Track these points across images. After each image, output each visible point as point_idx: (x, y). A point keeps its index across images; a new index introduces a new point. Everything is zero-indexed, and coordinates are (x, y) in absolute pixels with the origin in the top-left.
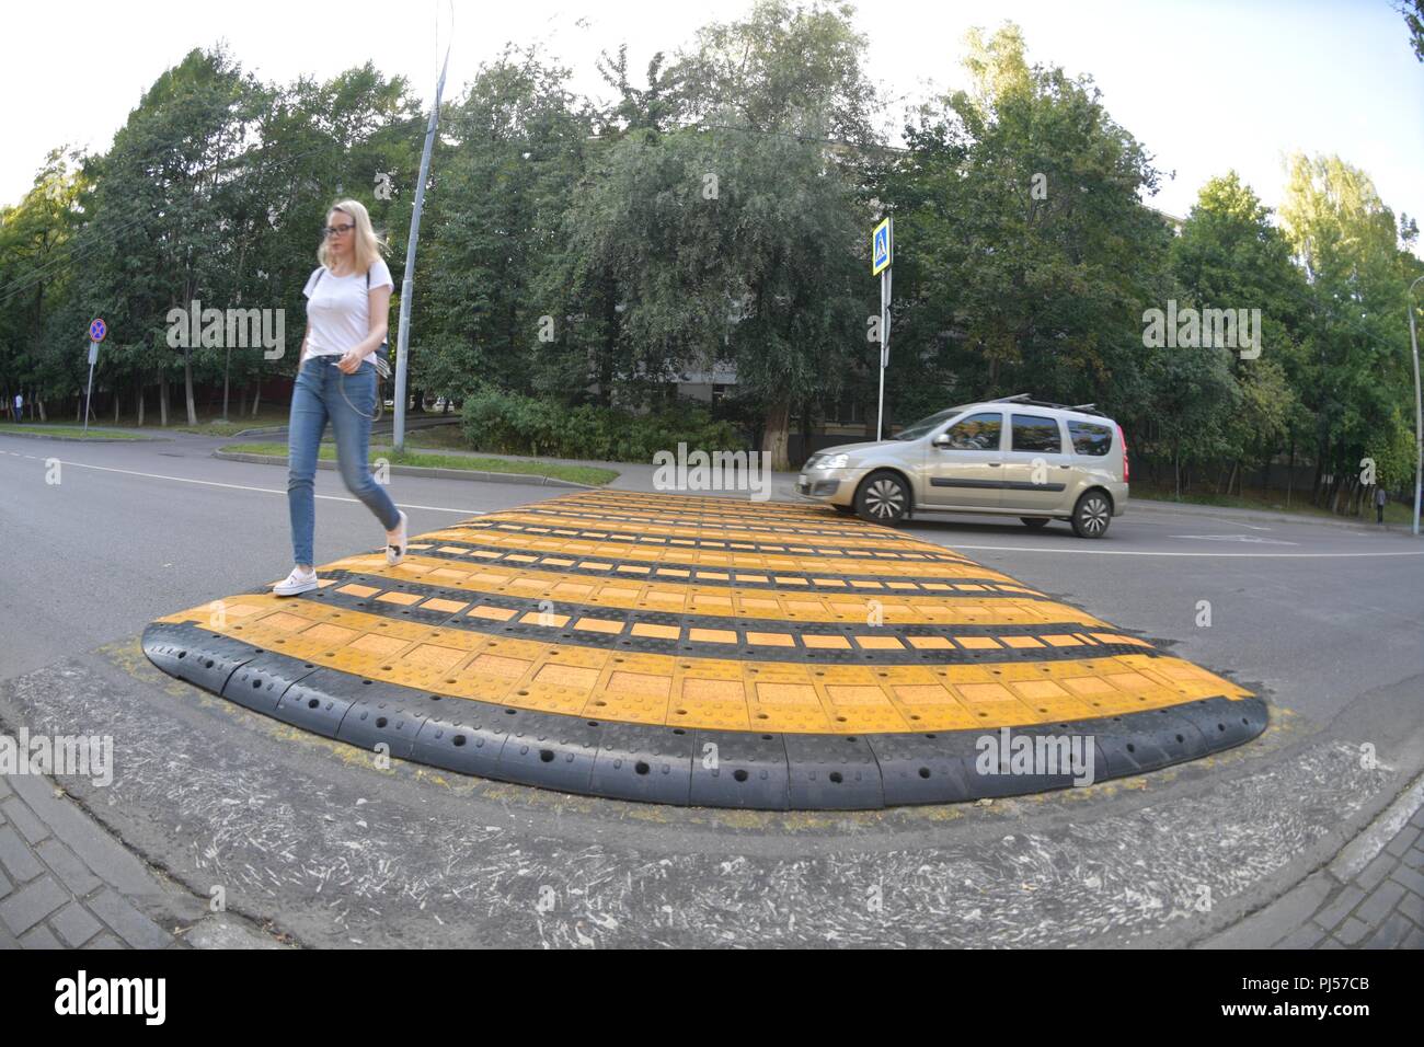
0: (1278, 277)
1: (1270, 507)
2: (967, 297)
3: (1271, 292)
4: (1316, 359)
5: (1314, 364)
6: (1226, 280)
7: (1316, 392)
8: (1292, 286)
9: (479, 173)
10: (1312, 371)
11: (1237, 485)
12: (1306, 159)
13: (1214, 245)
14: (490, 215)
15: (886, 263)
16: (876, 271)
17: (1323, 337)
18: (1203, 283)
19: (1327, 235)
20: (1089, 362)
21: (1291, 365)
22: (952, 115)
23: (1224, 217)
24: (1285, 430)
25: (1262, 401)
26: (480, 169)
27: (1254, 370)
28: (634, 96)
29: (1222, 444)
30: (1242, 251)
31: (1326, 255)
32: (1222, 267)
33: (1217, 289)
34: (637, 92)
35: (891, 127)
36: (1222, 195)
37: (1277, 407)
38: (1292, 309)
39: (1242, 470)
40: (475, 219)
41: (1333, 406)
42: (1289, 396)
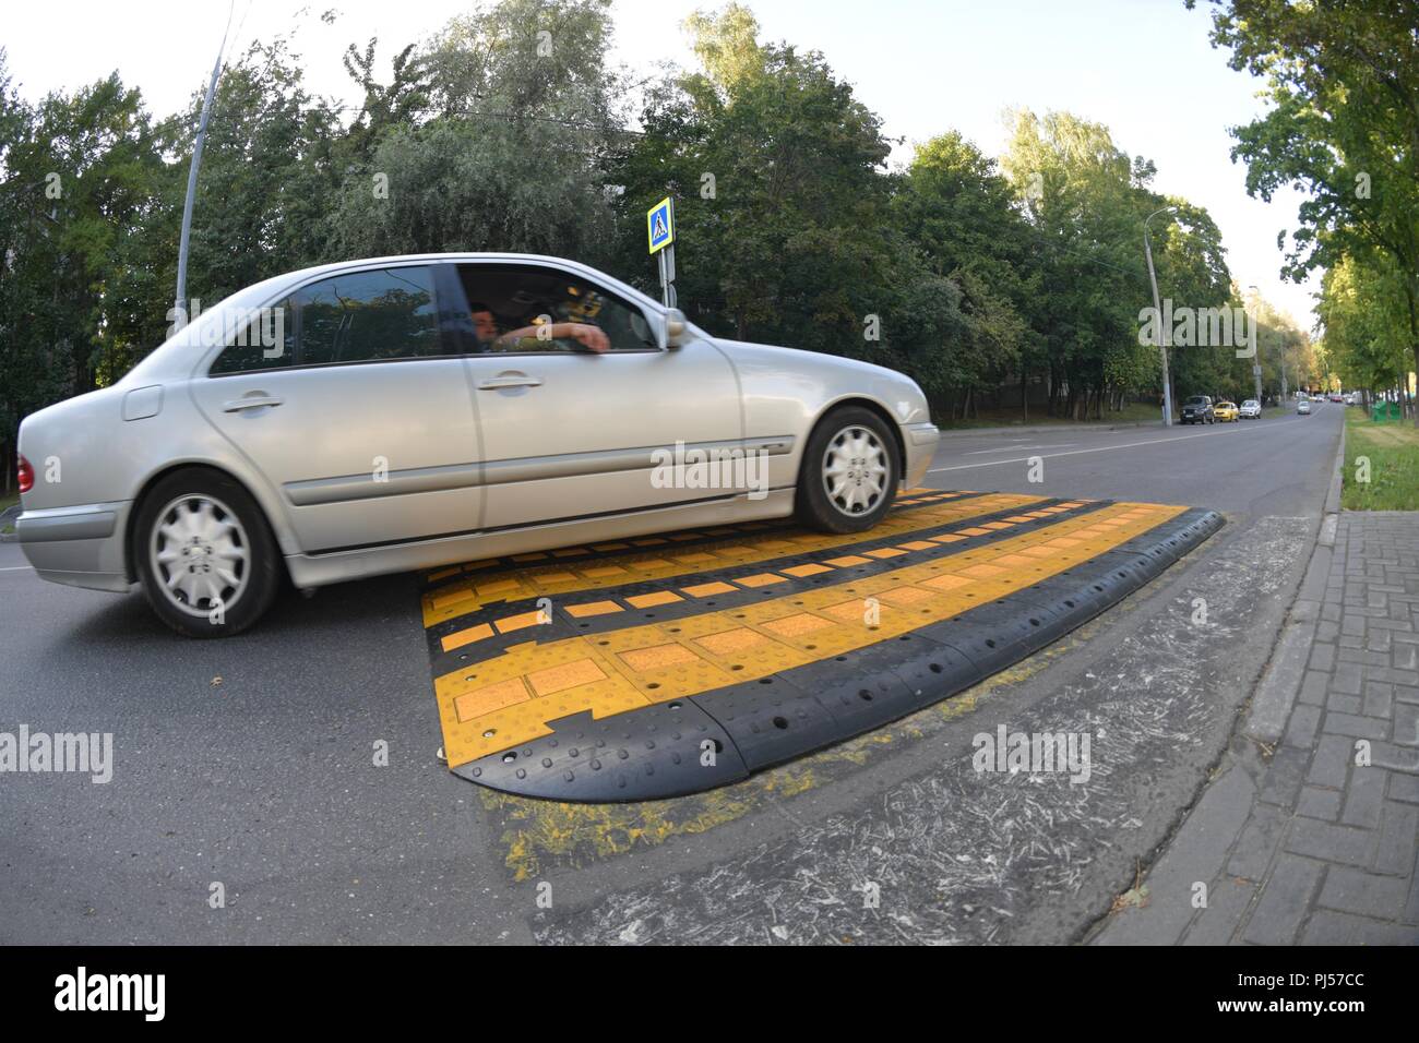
0: (1001, 222)
1: (1009, 424)
2: (729, 267)
3: (994, 235)
4: (1042, 290)
5: (1042, 294)
6: (948, 229)
7: (1045, 317)
8: (1016, 228)
9: (220, 183)
10: (1041, 301)
11: (972, 409)
12: (1034, 116)
13: (935, 198)
14: (229, 229)
15: (669, 240)
16: (653, 250)
17: (1049, 269)
18: (925, 234)
19: (1053, 181)
20: (841, 315)
21: (1019, 298)
22: (686, 98)
23: (945, 173)
24: (1018, 355)
25: (993, 331)
26: (220, 179)
27: (982, 305)
28: (377, 92)
29: (959, 375)
30: (963, 201)
31: (1051, 197)
32: (944, 219)
33: (939, 238)
34: (380, 88)
35: (630, 113)
36: (943, 154)
37: (1010, 336)
38: (1016, 248)
39: (976, 395)
40: (216, 234)
41: (1065, 328)
42: (1020, 325)
